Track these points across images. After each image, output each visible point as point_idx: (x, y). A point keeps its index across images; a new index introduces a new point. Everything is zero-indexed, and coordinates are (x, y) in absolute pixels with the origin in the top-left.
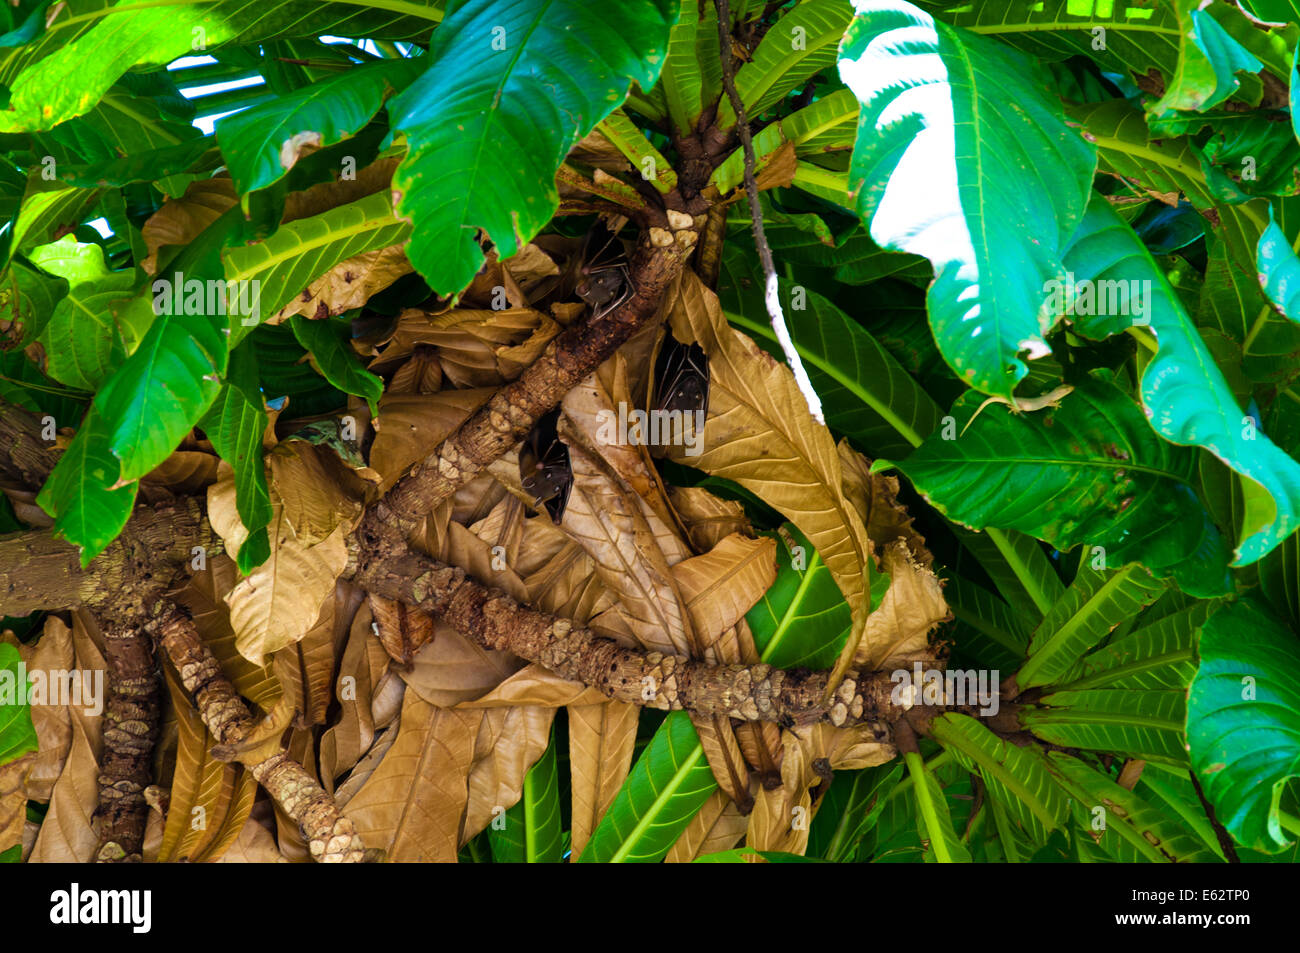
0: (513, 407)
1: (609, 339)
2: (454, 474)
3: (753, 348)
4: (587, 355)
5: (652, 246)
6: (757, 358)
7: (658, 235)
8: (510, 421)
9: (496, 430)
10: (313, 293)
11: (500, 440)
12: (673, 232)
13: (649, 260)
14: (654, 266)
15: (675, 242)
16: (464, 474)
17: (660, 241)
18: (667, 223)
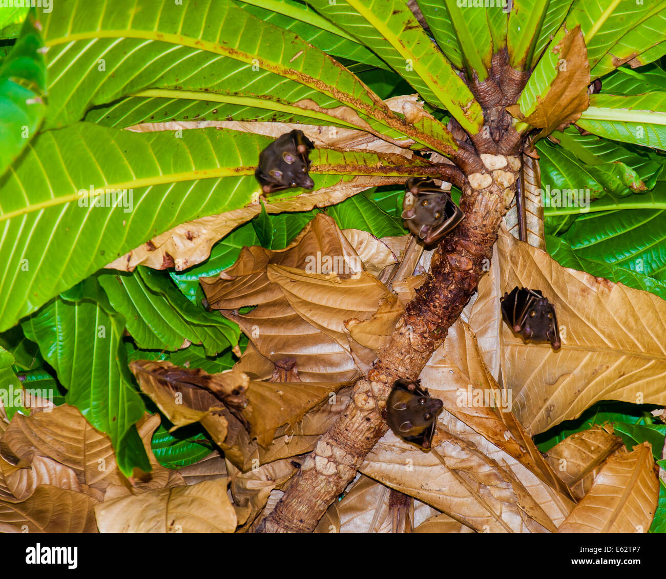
0: (374, 383)
1: (451, 292)
2: (331, 469)
3: (588, 280)
4: (434, 314)
5: (473, 190)
6: (594, 289)
7: (477, 180)
8: (374, 397)
9: (362, 410)
10: (156, 244)
11: (368, 420)
12: (490, 173)
13: (473, 204)
14: (479, 209)
15: (493, 181)
16: (341, 467)
17: (480, 185)
18: (483, 166)
